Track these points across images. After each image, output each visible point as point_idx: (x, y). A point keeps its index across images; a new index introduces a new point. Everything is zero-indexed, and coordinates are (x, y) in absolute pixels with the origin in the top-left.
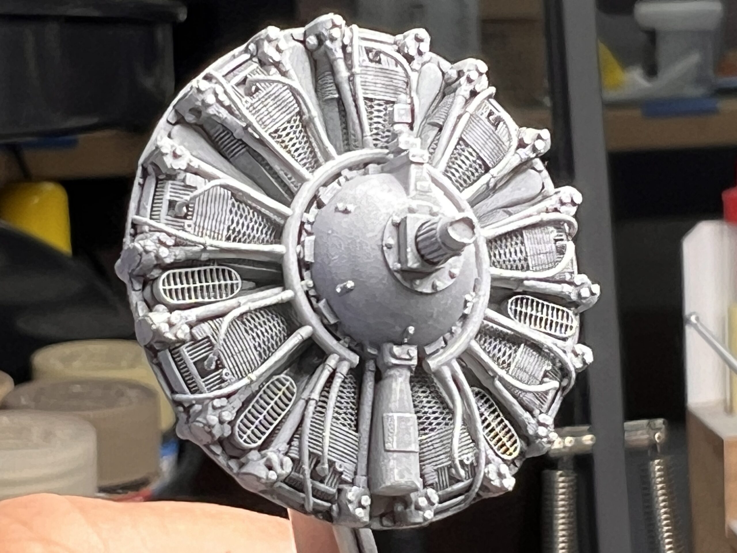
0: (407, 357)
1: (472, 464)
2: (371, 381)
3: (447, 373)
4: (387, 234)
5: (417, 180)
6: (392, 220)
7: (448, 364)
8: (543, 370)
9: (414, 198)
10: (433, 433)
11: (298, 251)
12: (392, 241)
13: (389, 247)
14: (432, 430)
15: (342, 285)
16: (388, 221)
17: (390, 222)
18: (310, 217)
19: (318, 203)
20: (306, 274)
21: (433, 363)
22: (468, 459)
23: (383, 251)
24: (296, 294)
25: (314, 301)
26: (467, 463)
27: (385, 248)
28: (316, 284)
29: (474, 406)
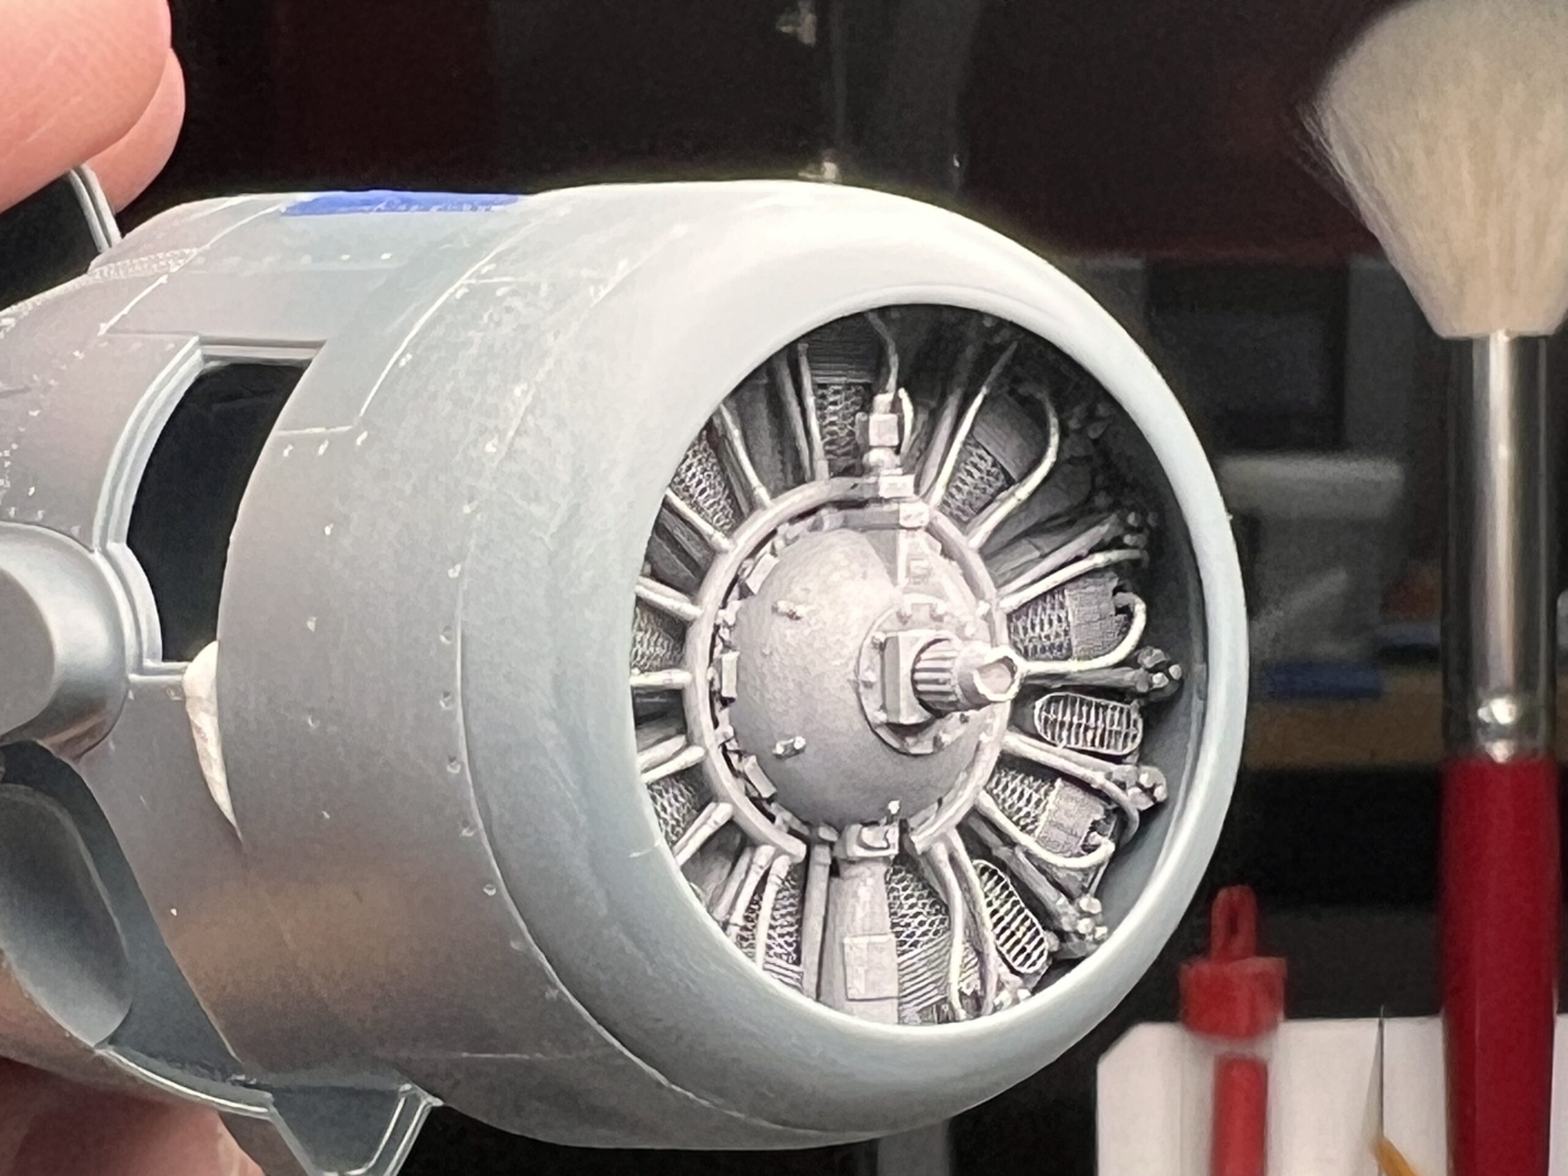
0: (885, 845)
1: (975, 992)
2: (823, 881)
3: (941, 854)
4: (864, 663)
5: (911, 558)
6: (873, 638)
7: (944, 838)
8: (1091, 821)
9: (906, 591)
10: (916, 951)
11: (709, 678)
12: (873, 677)
13: (868, 685)
14: (914, 945)
15: (785, 742)
16: (865, 639)
17: (868, 641)
18: (729, 615)
19: (741, 587)
20: (723, 715)
21: (919, 841)
22: (968, 986)
23: (858, 695)
24: (707, 753)
25: (734, 758)
26: (968, 992)
27: (862, 689)
28: (738, 730)
29: (979, 892)
